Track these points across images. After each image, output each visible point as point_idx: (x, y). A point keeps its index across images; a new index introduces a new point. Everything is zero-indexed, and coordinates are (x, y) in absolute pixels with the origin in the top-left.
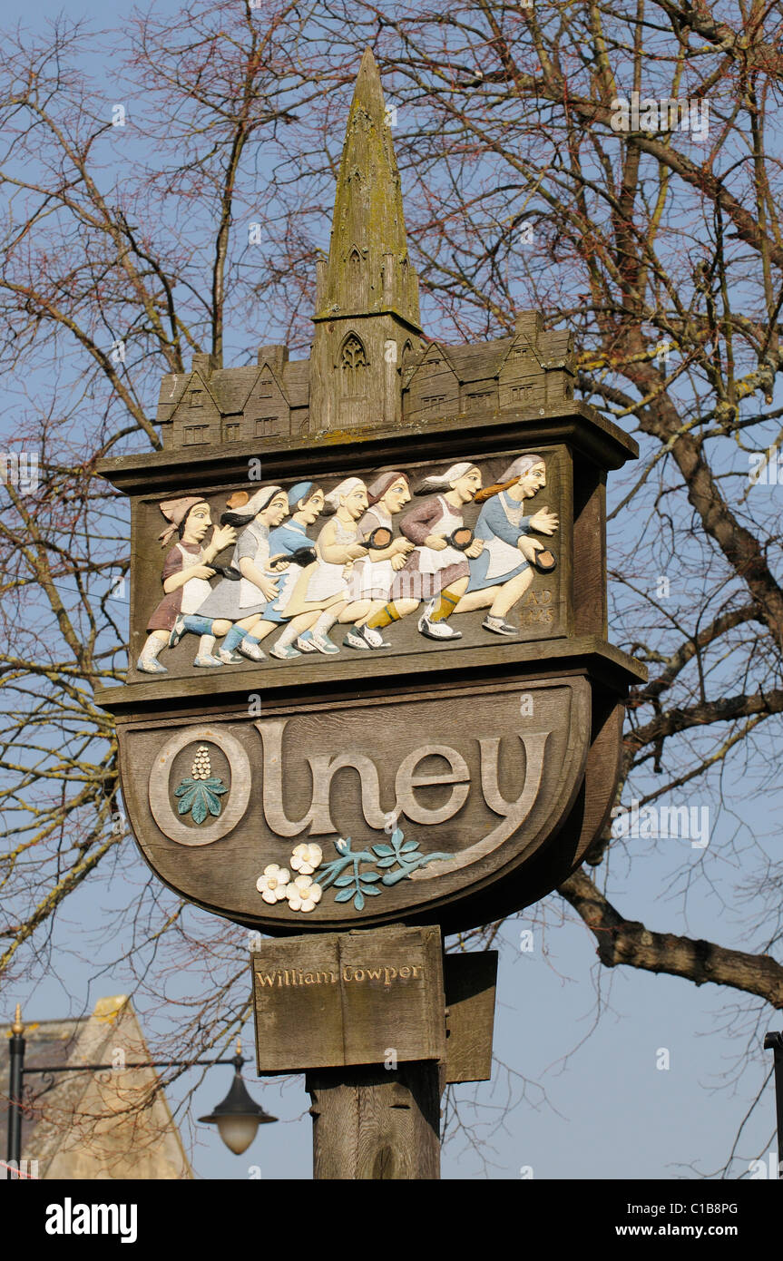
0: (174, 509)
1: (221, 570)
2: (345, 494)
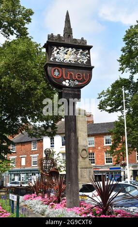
1: (58, 53)
2: (70, 49)
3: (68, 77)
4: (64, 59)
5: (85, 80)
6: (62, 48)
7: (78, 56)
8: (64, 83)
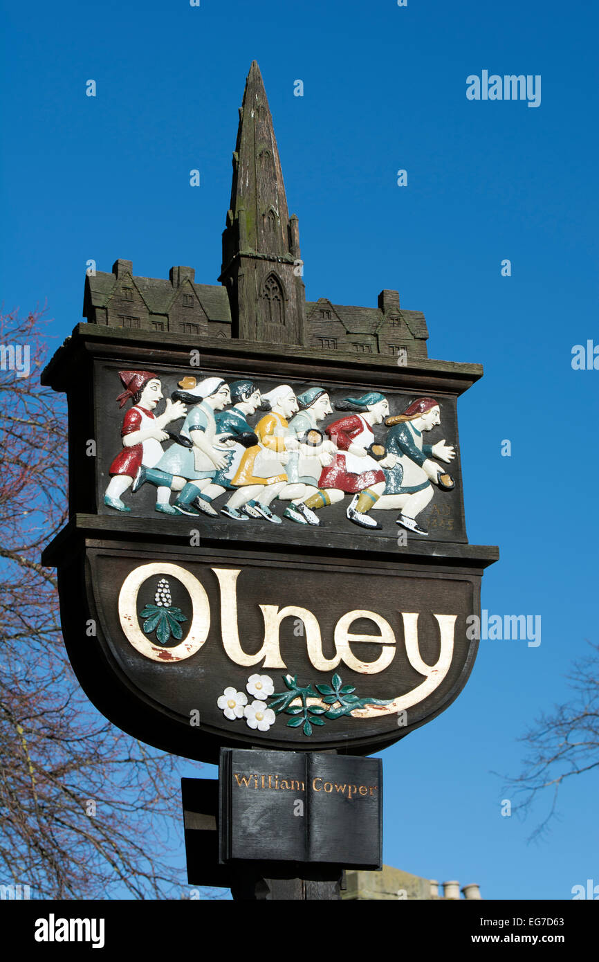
1: (175, 436)
2: (282, 397)
3: (271, 653)
4: (231, 489)
5: (421, 678)
6: (212, 382)
7: (358, 461)
8: (231, 703)
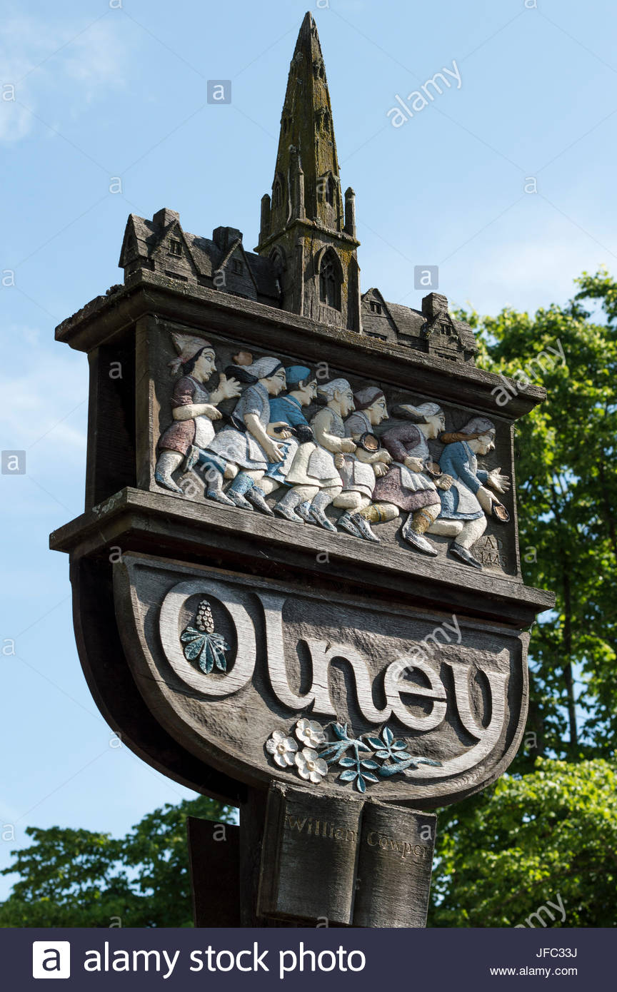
0: (187, 344)
4: (285, 486)
8: (280, 748)
